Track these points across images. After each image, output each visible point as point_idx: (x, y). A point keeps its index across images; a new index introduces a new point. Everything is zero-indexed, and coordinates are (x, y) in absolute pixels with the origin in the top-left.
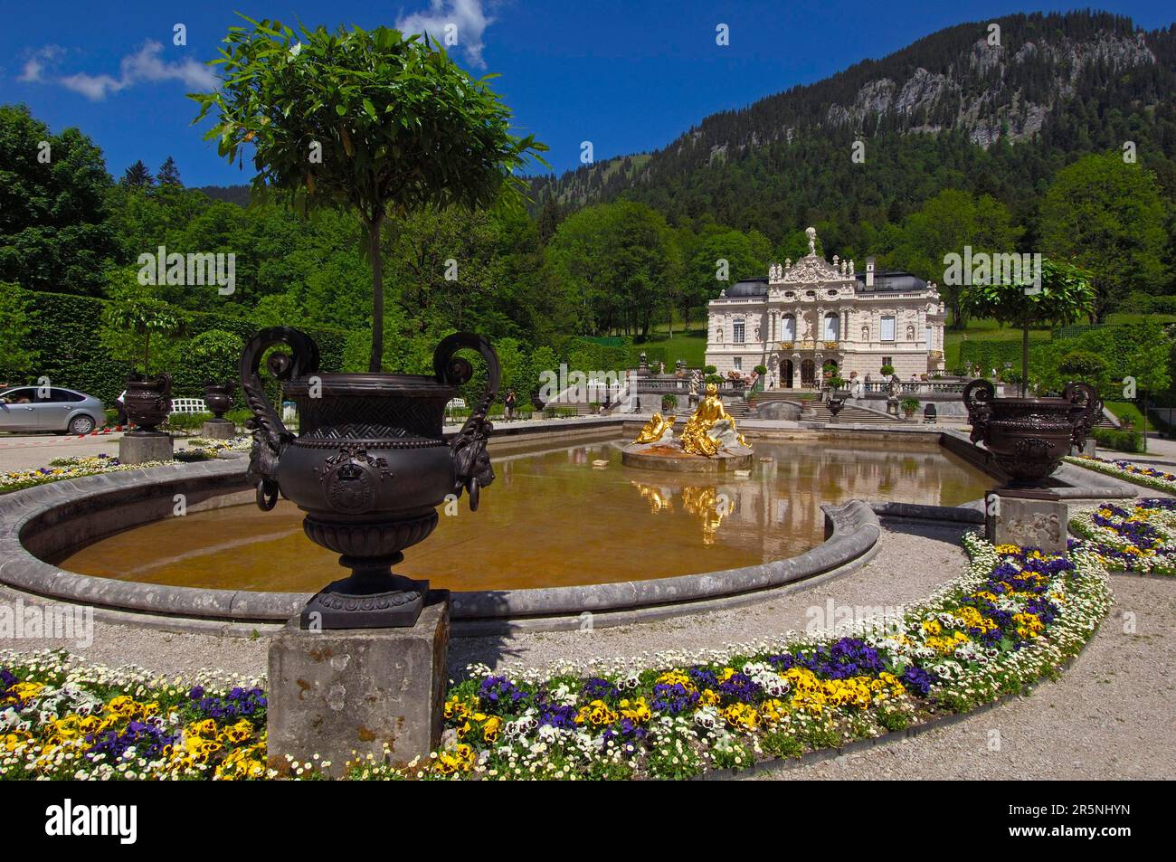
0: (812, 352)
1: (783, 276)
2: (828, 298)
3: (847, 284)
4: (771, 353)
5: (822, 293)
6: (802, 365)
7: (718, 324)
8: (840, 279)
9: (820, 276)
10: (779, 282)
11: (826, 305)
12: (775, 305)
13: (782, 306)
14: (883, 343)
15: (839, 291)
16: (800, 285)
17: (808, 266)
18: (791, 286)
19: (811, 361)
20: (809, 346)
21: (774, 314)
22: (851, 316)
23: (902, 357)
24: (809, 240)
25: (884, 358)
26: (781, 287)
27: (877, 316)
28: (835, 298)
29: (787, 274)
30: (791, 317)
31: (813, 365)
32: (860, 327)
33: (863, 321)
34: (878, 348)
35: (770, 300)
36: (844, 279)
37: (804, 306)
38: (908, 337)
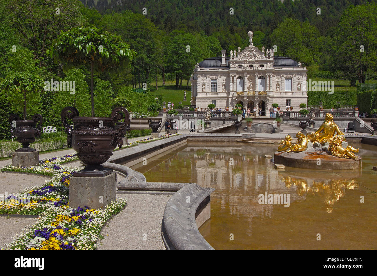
0: (254, 97)
1: (237, 56)
2: (260, 69)
3: (270, 62)
4: (232, 97)
5: (257, 66)
6: (248, 104)
7: (202, 82)
8: (265, 59)
9: (256, 57)
10: (235, 59)
11: (259, 72)
12: (233, 72)
13: (237, 72)
14: (287, 92)
15: (265, 65)
16: (246, 61)
17: (249, 51)
18: (241, 62)
19: (252, 101)
20: (251, 94)
21: (233, 77)
22: (272, 78)
23: (296, 99)
24: (249, 38)
25: (287, 100)
26: (236, 62)
27: (283, 78)
28: (263, 69)
29: (239, 55)
30: (241, 78)
31: (254, 104)
32: (275, 84)
33: (277, 81)
34: (284, 95)
35: (231, 69)
36: (268, 59)
37: (249, 72)
38: (298, 89)
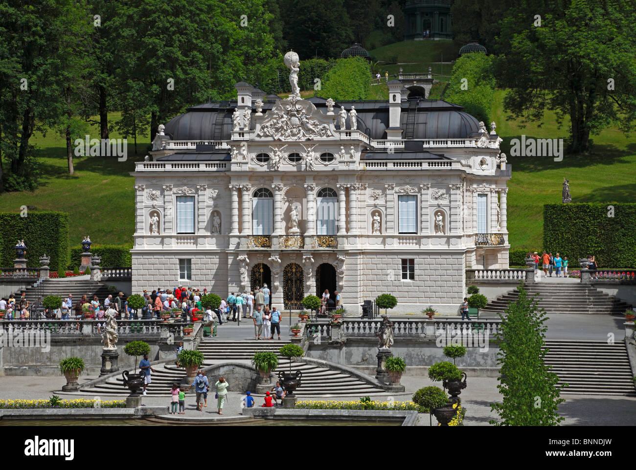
0: (299, 254)
1: (252, 129)
2: (319, 166)
3: (347, 144)
4: (236, 254)
5: (312, 159)
6: (286, 273)
7: (150, 203)
8: (337, 137)
9: (309, 130)
10: (247, 137)
11: (317, 176)
12: (240, 175)
13: (251, 175)
14: (403, 237)
15: (336, 156)
16: (279, 143)
17: (290, 114)
18: (265, 144)
19: (298, 266)
20: (294, 245)
21: (240, 191)
22: (354, 195)
23: (429, 259)
24: (289, 71)
25: (404, 262)
26: (251, 144)
27: (392, 195)
28: (330, 166)
29: (258, 127)
30: (263, 193)
31: (302, 273)
32: (369, 211)
33: (372, 202)
34: (395, 245)
35: (234, 168)
36: (344, 137)
37: (285, 176)
38: (437, 227)
